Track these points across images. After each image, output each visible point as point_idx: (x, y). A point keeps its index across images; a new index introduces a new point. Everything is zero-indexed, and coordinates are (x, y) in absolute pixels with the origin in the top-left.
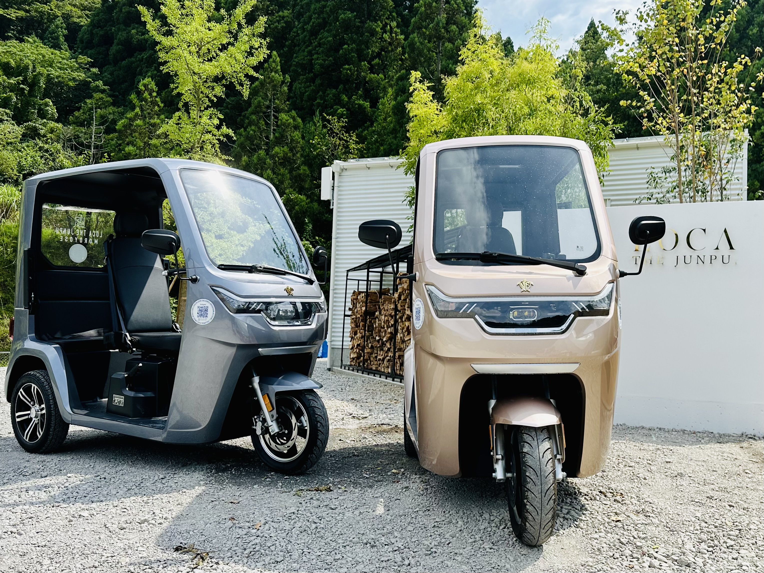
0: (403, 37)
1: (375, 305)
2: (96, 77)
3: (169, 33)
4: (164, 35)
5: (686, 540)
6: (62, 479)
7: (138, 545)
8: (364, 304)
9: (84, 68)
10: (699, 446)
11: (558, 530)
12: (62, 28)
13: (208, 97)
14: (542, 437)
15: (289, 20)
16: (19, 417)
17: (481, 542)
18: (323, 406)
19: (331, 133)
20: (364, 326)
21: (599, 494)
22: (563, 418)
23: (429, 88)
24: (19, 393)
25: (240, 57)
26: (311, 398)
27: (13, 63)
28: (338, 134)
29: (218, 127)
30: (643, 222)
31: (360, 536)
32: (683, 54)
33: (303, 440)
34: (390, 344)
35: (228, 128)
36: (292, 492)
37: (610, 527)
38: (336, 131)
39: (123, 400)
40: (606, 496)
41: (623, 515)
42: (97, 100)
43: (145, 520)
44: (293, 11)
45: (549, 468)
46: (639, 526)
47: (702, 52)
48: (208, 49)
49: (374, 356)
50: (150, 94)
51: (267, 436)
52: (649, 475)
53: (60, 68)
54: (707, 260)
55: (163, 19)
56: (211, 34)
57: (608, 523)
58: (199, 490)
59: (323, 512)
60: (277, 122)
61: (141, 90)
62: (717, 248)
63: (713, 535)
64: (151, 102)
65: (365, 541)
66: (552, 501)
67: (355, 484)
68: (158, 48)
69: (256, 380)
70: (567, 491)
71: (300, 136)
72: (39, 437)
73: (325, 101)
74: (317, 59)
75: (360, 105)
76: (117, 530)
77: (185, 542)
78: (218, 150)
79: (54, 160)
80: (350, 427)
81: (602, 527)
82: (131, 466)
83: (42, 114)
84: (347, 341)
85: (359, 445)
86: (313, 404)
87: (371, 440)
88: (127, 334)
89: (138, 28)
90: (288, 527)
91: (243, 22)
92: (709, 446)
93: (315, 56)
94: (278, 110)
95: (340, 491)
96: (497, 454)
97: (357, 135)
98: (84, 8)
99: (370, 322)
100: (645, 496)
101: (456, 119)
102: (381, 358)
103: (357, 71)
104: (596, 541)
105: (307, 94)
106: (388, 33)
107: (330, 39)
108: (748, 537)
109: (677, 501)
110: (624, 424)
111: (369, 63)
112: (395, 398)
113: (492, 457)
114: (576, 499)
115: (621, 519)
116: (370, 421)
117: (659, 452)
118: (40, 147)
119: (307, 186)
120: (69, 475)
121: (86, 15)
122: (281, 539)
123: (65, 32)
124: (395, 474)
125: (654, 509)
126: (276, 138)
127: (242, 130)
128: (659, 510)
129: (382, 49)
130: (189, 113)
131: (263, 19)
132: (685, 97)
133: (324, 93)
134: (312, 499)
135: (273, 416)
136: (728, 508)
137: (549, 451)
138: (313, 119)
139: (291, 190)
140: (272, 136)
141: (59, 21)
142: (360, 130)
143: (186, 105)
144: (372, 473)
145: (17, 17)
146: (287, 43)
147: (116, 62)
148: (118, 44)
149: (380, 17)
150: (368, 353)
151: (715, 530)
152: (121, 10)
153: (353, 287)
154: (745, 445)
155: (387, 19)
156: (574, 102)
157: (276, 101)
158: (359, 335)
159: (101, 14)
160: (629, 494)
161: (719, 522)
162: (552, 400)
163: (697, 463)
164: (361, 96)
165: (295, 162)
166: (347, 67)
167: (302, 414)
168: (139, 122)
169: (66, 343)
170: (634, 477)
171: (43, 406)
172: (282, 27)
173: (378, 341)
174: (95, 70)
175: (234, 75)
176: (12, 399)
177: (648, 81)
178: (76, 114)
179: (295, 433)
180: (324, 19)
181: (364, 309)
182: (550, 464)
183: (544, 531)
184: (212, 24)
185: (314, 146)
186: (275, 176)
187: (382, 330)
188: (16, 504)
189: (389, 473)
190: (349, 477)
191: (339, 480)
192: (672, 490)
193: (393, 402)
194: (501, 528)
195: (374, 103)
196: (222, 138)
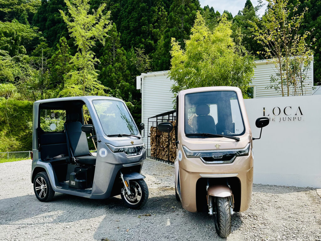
0: (167, 13)
1: (160, 133)
2: (41, 35)
3: (72, 21)
4: (70, 21)
5: (278, 235)
6: (56, 213)
7: (89, 238)
8: (156, 132)
9: (36, 32)
10: (289, 194)
11: (232, 231)
12: (26, 15)
13: (89, 46)
14: (225, 200)
15: (119, 7)
16: (37, 189)
17: (205, 236)
18: (146, 185)
19: (138, 55)
20: (156, 141)
21: (248, 216)
22: (233, 193)
23: (179, 44)
24: (36, 180)
25: (101, 29)
26: (142, 182)
27: (8, 32)
28: (141, 56)
29: (94, 58)
30: (261, 120)
31: (163, 234)
32: (282, 32)
33: (140, 197)
34: (167, 149)
35: (97, 58)
36: (137, 217)
37: (251, 230)
38: (140, 54)
39: (75, 183)
40: (251, 217)
41: (256, 225)
42: (42, 45)
43: (89, 229)
44: (120, 3)
45: (228, 212)
46: (262, 229)
47: (290, 31)
48: (88, 26)
49: (160, 153)
50: (64, 44)
51: (127, 195)
52: (268, 207)
53: (27, 33)
54: (292, 119)
55: (70, 15)
56: (89, 20)
57: (251, 228)
58: (104, 216)
59: (149, 224)
60: (116, 53)
61: (61, 42)
62: (296, 114)
63: (288, 233)
64: (65, 47)
65: (165, 236)
66: (229, 223)
67: (159, 213)
68: (68, 27)
69: (122, 175)
70: (237, 215)
71: (126, 58)
72: (45, 196)
73: (135, 41)
74: (131, 24)
75: (150, 43)
76: (80, 233)
77: (104, 237)
78: (94, 68)
79: (26, 71)
80: (155, 188)
81: (248, 230)
82: (79, 207)
83: (21, 52)
84: (149, 146)
85: (158, 196)
86: (143, 184)
87: (163, 193)
88: (74, 158)
89: (57, 14)
90: (138, 231)
91: (102, 14)
92: (293, 193)
93: (130, 23)
94: (116, 48)
95: (154, 216)
96: (210, 206)
97: (149, 56)
98: (34, 6)
99: (158, 139)
100: (265, 217)
101: (190, 57)
102: (164, 154)
103: (148, 28)
104: (246, 235)
105: (128, 39)
106: (161, 12)
107: (136, 15)
108: (301, 233)
109: (277, 219)
110: (261, 184)
111: (153, 24)
112: (170, 173)
113: (208, 206)
114: (240, 218)
115: (255, 227)
116: (162, 185)
117: (273, 197)
118: (21, 66)
119: (129, 79)
120: (58, 211)
121: (35, 9)
122: (136, 235)
123: (28, 16)
124: (173, 208)
125: (268, 222)
126: (116, 59)
127: (102, 56)
128: (270, 222)
129: (158, 19)
130: (82, 53)
131: (109, 12)
132: (283, 50)
133: (135, 38)
134: (144, 219)
135: (128, 189)
136: (296, 221)
137: (228, 206)
138: (130, 50)
139: (123, 81)
140: (114, 59)
141: (25, 12)
142: (150, 54)
143: (80, 50)
144: (165, 208)
145: (8, 12)
146: (118, 18)
147: (48, 28)
148: (49, 21)
149: (157, 5)
150: (158, 152)
151: (289, 231)
152: (50, 7)
153: (151, 124)
154: (308, 192)
155: (160, 5)
156: (239, 50)
157: (115, 44)
158: (154, 144)
159: (42, 9)
160: (259, 216)
161: (291, 227)
162: (229, 186)
163: (287, 201)
164: (150, 39)
165: (124, 69)
166: (144, 27)
167: (139, 187)
168: (60, 55)
169: (52, 162)
170: (262, 209)
171: (46, 185)
172: (116, 11)
173: (162, 147)
174: (40, 32)
175: (99, 36)
176: (34, 182)
177: (268, 44)
178: (34, 51)
179: (137, 194)
180: (133, 7)
181: (156, 134)
182: (228, 210)
183: (227, 233)
184: (89, 16)
185: (131, 62)
186: (116, 75)
187: (163, 143)
188: (44, 223)
189: (171, 208)
190: (157, 210)
191: (153, 211)
192: (276, 214)
193: (169, 175)
194: (212, 231)
195: (156, 41)
196: (95, 63)
